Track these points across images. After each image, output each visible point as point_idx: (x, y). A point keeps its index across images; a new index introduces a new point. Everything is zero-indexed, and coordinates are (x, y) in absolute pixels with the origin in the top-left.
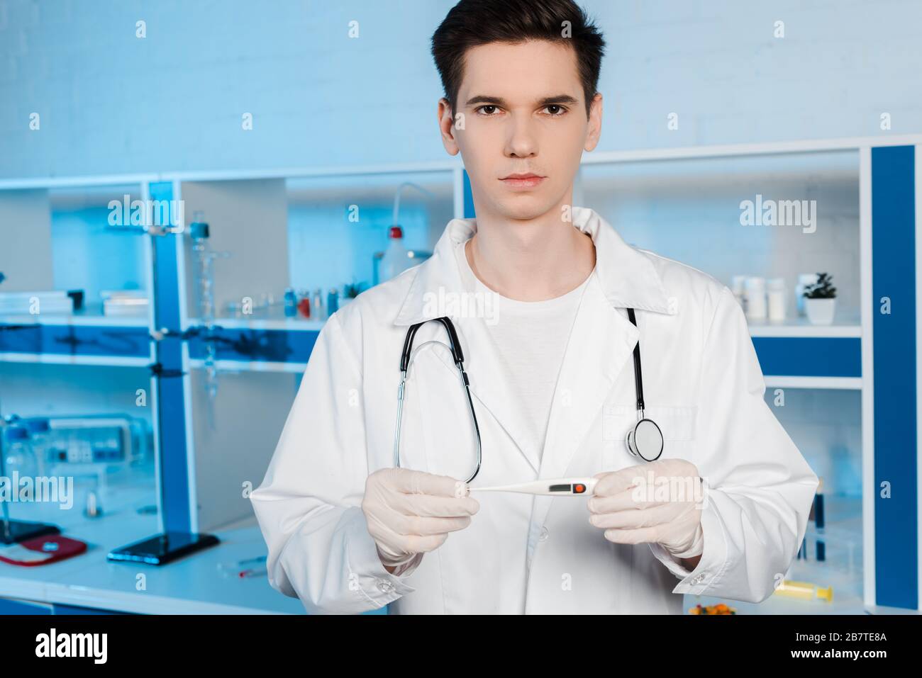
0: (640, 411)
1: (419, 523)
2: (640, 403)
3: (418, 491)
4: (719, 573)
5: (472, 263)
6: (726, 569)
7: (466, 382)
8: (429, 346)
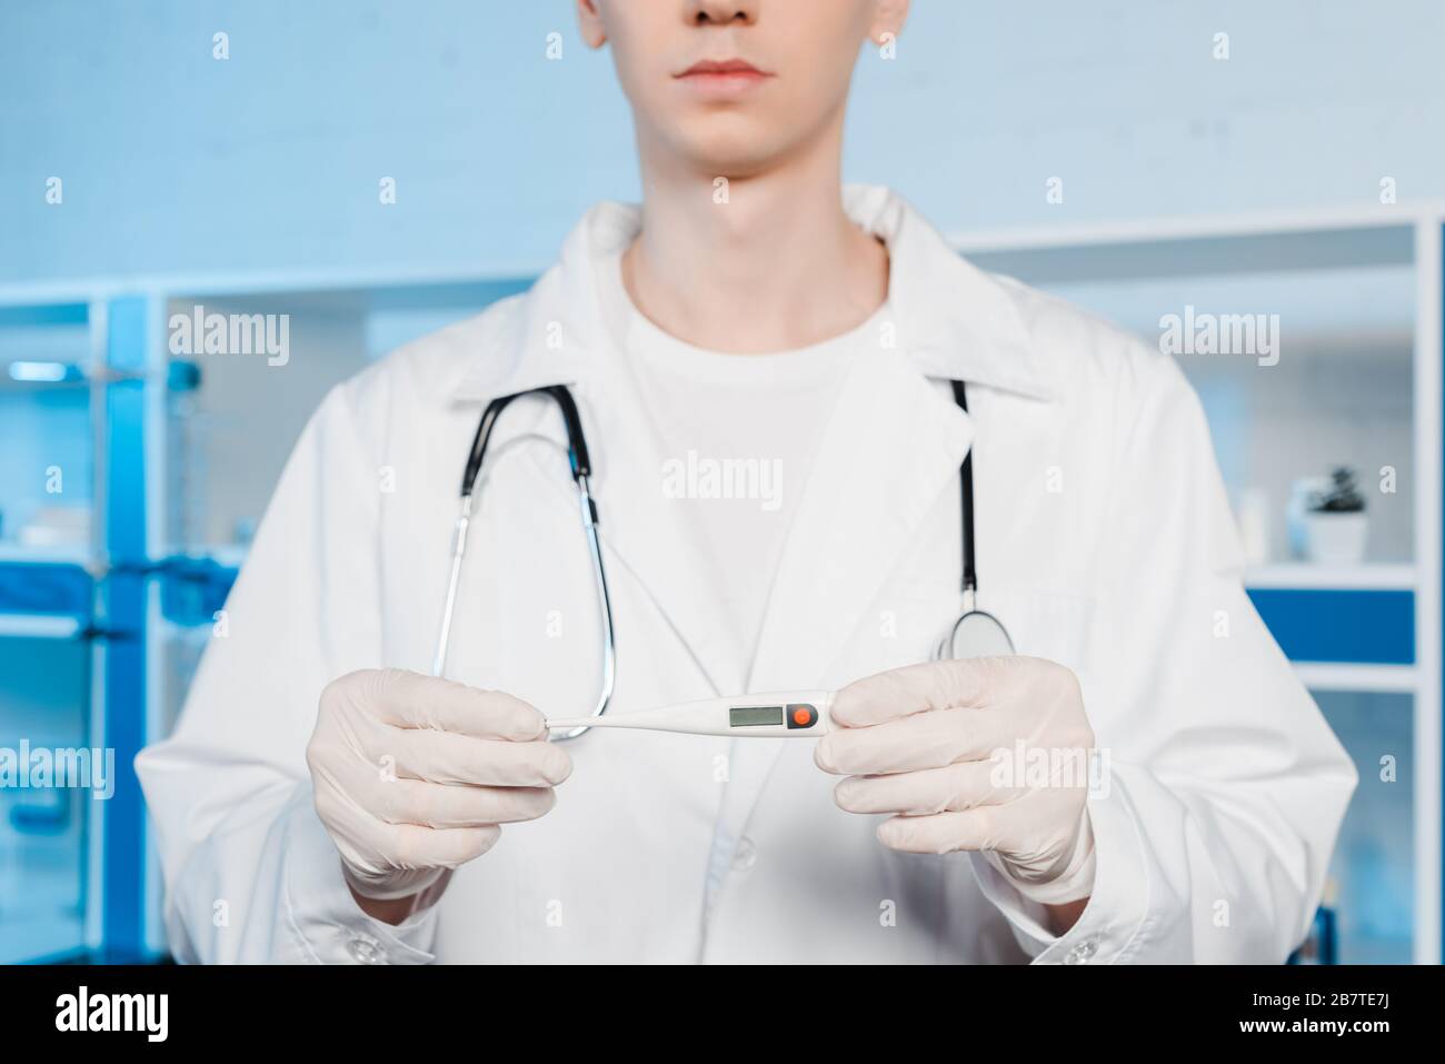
0: (970, 592)
1: (425, 797)
2: (970, 577)
3: (431, 723)
4: (1129, 944)
5: (630, 285)
6: (1144, 936)
7: (595, 518)
8: (523, 447)
